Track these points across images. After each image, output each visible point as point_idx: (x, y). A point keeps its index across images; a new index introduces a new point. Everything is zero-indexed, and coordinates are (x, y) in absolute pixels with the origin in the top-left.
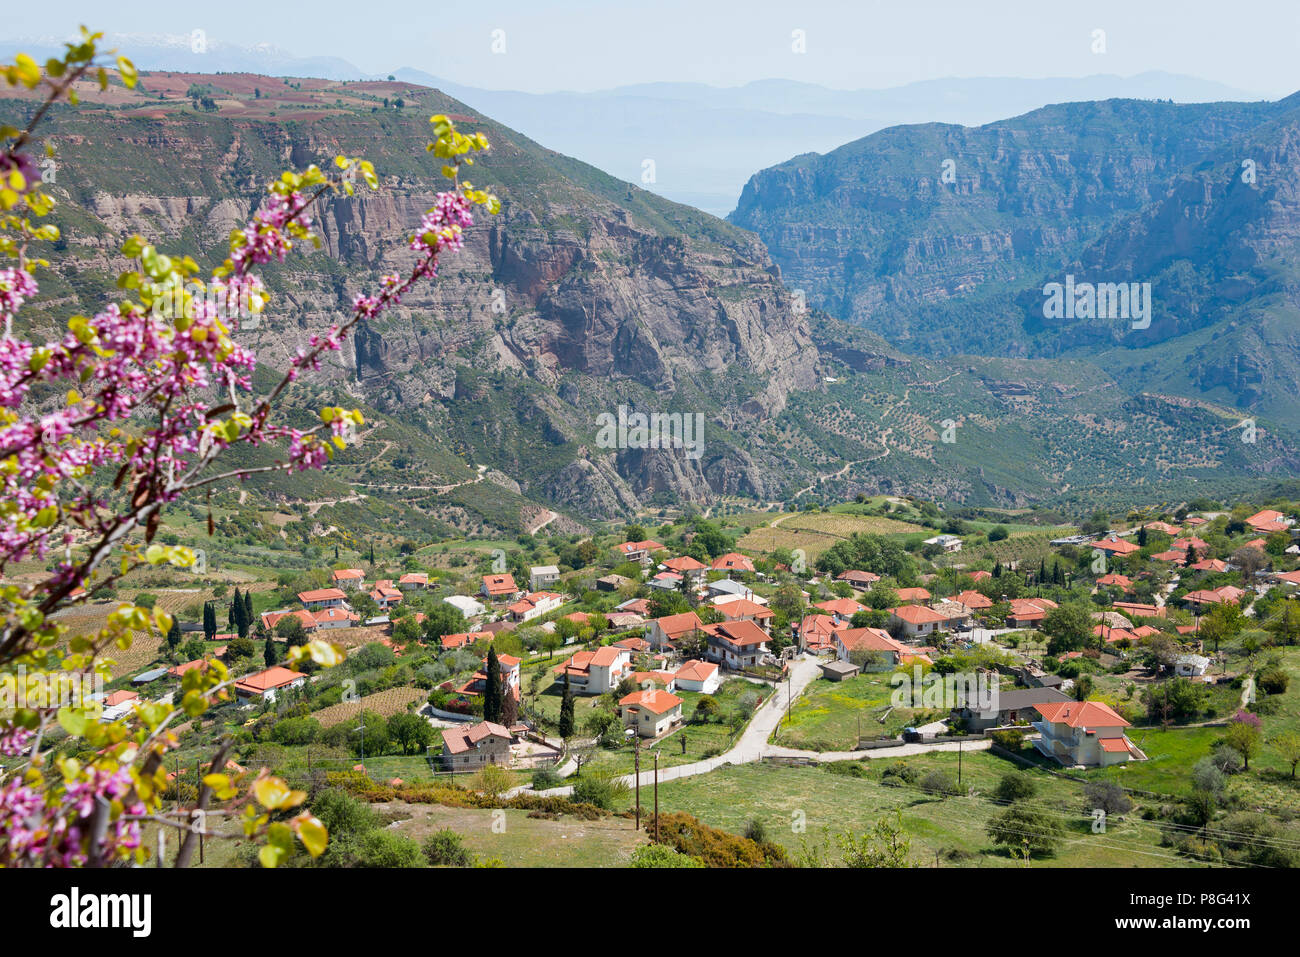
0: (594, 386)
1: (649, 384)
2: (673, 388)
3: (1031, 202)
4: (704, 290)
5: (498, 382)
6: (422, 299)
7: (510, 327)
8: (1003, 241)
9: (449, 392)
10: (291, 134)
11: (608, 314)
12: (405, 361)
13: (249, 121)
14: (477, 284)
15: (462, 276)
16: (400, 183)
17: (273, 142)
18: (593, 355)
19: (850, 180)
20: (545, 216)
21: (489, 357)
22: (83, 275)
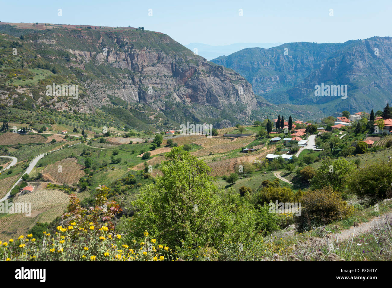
0: (201, 107)
1: (216, 107)
2: (222, 108)
3: (283, 68)
4: (229, 81)
5: (178, 105)
6: (154, 82)
7: (178, 90)
8: (277, 78)
9: (164, 108)
10: (116, 35)
11: (204, 87)
12: (152, 99)
13: (104, 32)
14: (168, 78)
15: (165, 76)
16: (147, 49)
17: (111, 37)
18: (200, 99)
19: (236, 62)
20: (186, 59)
21: (173, 99)
22: (75, 68)
